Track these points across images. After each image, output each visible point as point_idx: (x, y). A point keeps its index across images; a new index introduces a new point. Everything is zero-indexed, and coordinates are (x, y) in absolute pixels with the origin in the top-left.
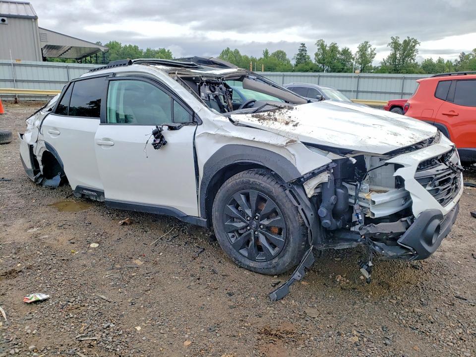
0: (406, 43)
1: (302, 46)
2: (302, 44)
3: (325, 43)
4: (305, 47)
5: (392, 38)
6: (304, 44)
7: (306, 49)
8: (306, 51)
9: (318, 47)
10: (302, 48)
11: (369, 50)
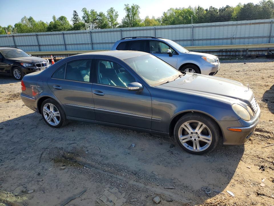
0: (133, 8)
1: (74, 12)
2: (74, 11)
3: (87, 10)
4: (76, 13)
5: (125, 5)
6: (76, 11)
7: (78, 14)
8: (78, 15)
9: (84, 13)
10: (75, 14)
11: (114, 13)
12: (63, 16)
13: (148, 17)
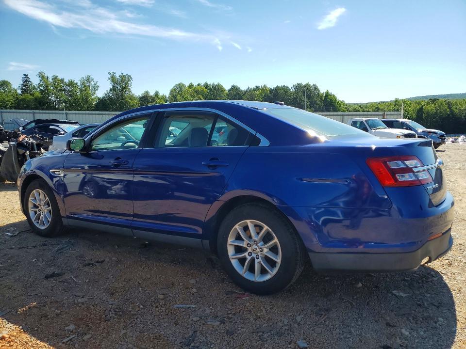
0: (122, 78)
3: (46, 75)
4: (28, 78)
5: (110, 73)
7: (31, 80)
9: (40, 78)
10: (25, 79)
11: (92, 83)
12: (6, 80)
13: (147, 92)
